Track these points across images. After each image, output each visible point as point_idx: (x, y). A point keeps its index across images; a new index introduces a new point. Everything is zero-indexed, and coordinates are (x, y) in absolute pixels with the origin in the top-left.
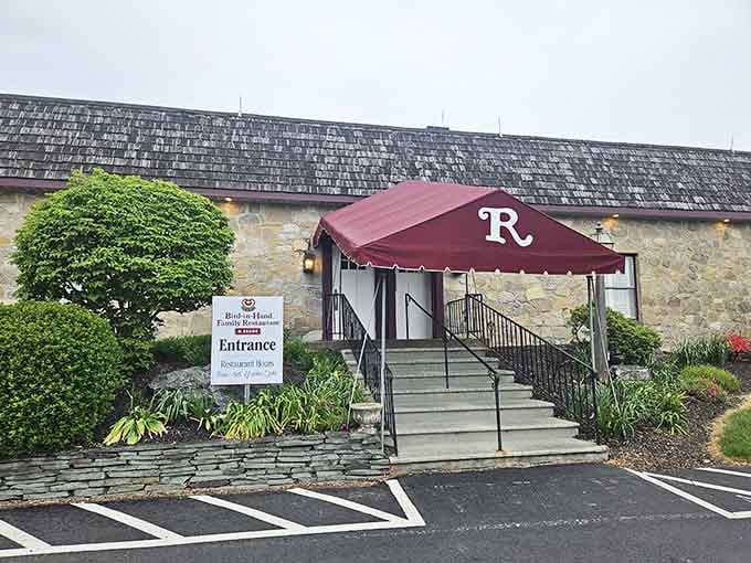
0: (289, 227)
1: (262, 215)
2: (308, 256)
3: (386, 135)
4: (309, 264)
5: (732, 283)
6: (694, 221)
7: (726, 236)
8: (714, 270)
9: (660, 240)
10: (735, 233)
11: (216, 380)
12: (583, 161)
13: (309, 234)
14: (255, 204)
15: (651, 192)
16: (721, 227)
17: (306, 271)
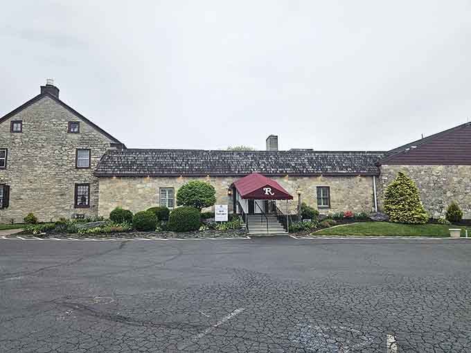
0: (224, 182)
1: (216, 179)
2: (229, 190)
3: (251, 154)
4: (230, 192)
5: (362, 195)
6: (349, 176)
7: (360, 180)
8: (356, 191)
9: (337, 182)
10: (364, 179)
11: (216, 220)
12: (312, 158)
13: (229, 184)
14: (215, 177)
15: (334, 168)
16: (359, 178)
17: (229, 195)
